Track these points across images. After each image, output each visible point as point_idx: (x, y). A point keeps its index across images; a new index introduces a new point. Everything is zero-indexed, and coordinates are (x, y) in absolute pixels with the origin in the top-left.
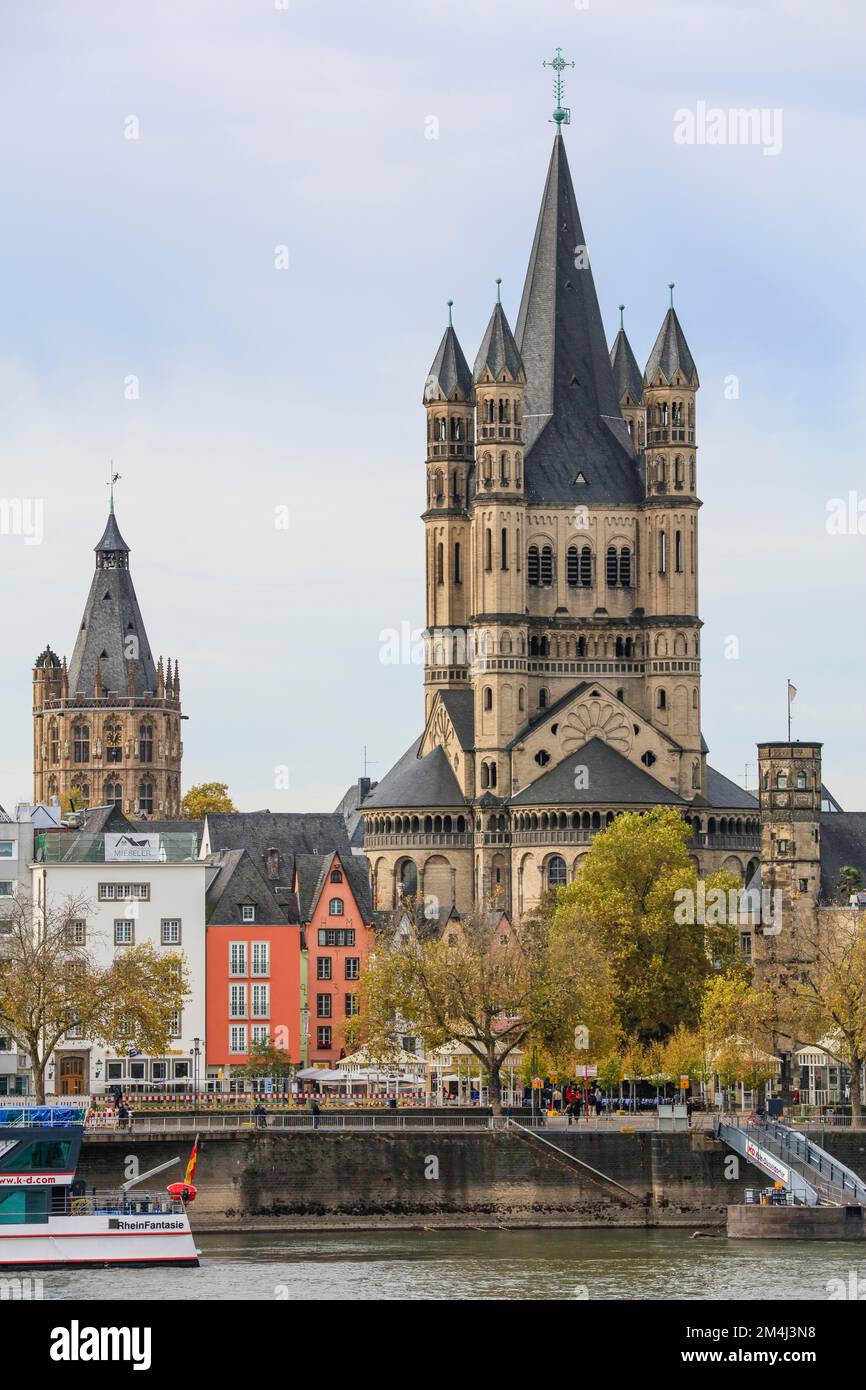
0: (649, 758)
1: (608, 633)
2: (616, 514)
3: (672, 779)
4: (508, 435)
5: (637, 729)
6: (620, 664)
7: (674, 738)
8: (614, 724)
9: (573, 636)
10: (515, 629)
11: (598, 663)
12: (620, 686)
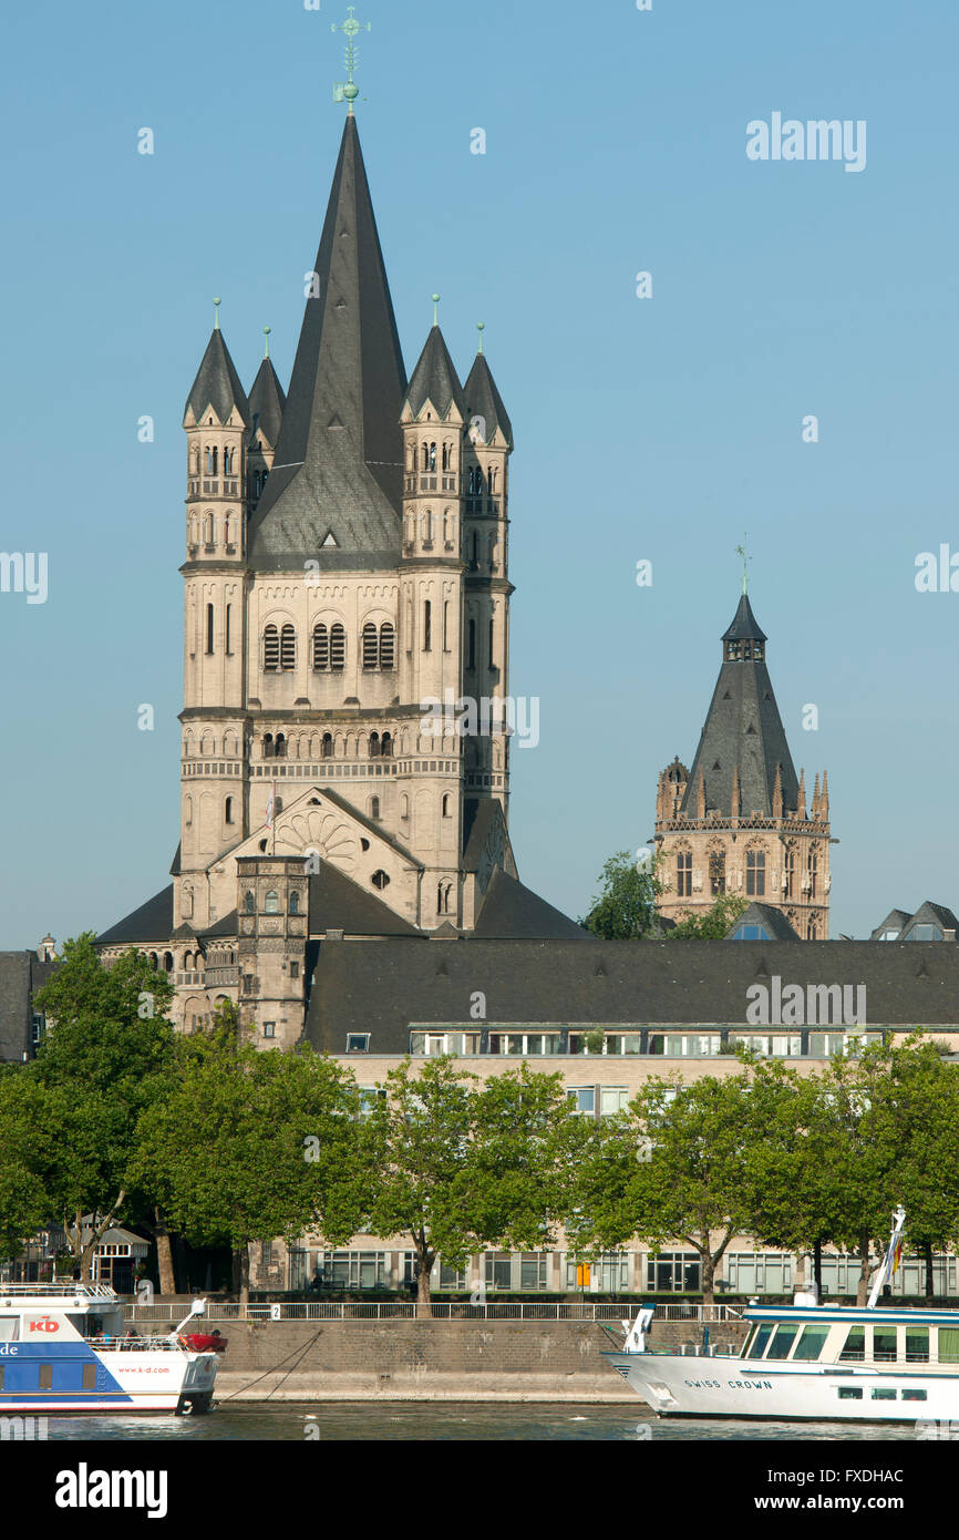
0: (380, 879)
1: (359, 727)
2: (372, 582)
3: (408, 904)
4: (215, 490)
5: (365, 844)
6: (374, 764)
7: (415, 854)
8: (335, 839)
9: (314, 732)
10: (219, 725)
11: (346, 764)
12: (374, 792)
